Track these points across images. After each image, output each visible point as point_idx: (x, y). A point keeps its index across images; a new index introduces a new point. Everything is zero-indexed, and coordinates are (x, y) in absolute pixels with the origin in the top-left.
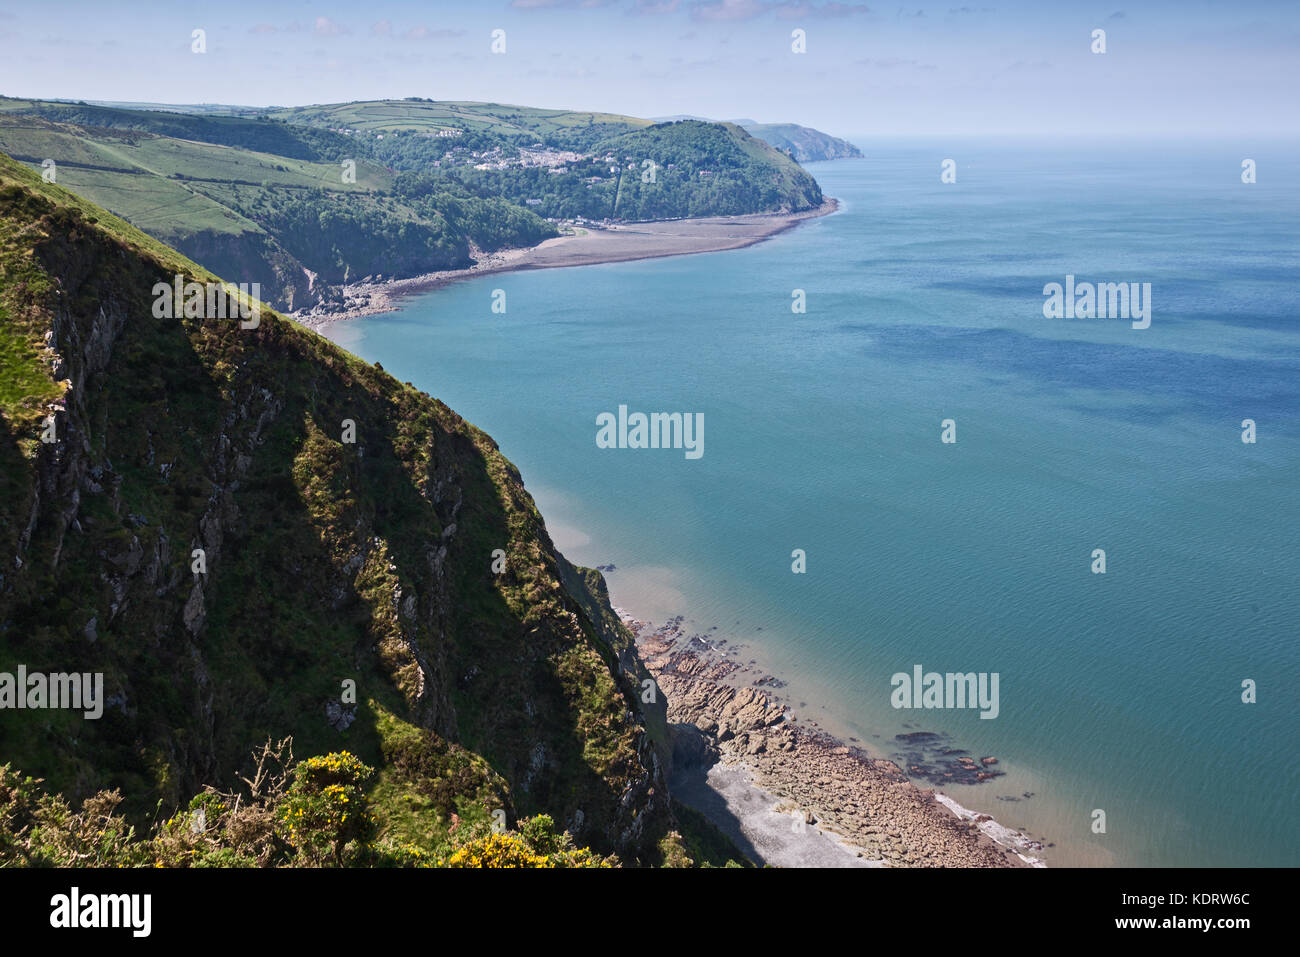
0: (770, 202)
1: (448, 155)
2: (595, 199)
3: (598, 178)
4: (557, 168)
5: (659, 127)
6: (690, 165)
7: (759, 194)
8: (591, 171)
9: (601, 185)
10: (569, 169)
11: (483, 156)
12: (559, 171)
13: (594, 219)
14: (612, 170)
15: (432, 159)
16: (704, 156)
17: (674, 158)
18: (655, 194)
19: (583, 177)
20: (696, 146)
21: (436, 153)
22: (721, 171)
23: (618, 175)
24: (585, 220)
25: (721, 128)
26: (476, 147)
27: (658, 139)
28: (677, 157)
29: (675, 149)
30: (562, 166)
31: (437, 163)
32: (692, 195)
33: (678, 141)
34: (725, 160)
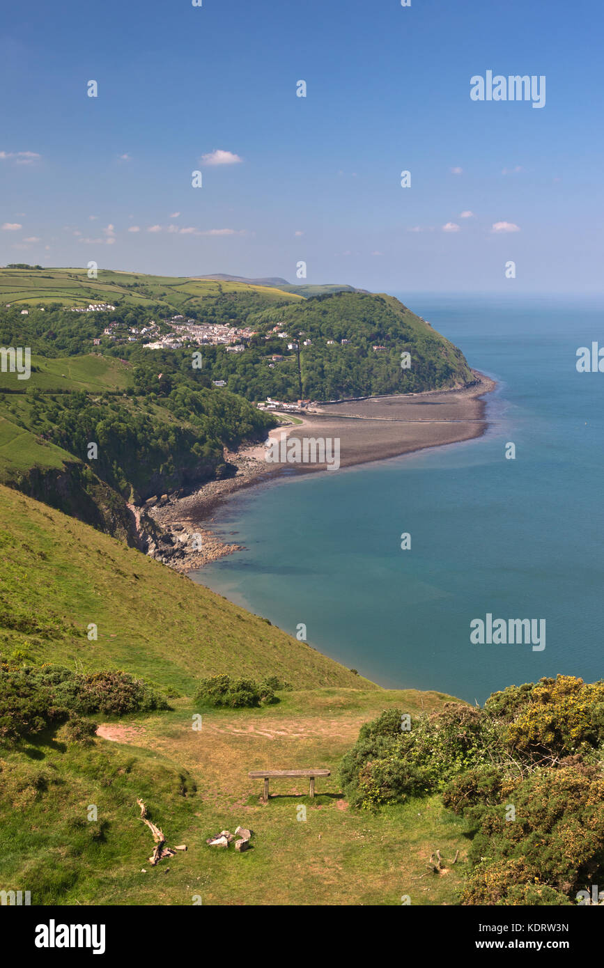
0: (445, 378)
1: (107, 332)
2: (282, 378)
3: (279, 356)
4: (233, 345)
5: (321, 298)
6: (363, 340)
7: (435, 369)
8: (271, 348)
9: (282, 363)
10: (246, 347)
11: (143, 331)
12: (236, 348)
13: (285, 402)
14: (290, 347)
15: (90, 336)
16: (375, 329)
17: (346, 333)
18: (340, 373)
19: (263, 355)
20: (364, 320)
21: (95, 330)
22: (394, 345)
23: (297, 352)
24: (277, 403)
25: (380, 299)
26: (134, 323)
27: (325, 312)
28: (349, 332)
29: (345, 323)
30: (238, 343)
31: (97, 341)
32: (373, 372)
33: (344, 315)
34: (395, 333)
